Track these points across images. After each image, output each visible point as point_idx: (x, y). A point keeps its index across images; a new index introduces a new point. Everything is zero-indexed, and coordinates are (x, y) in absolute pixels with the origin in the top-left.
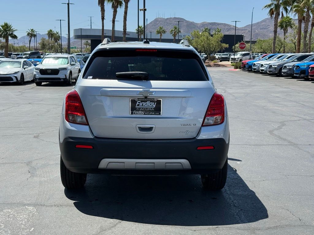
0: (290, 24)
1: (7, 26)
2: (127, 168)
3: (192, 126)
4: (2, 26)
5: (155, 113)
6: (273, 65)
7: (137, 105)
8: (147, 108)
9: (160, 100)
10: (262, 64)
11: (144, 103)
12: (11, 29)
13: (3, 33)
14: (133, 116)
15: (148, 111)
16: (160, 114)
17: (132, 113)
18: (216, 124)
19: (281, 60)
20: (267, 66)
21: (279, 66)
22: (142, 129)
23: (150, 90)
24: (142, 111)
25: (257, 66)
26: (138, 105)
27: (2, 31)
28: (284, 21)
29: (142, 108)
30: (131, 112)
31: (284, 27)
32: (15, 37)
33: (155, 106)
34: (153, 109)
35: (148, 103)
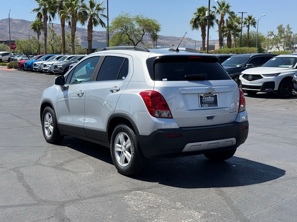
0: (42, 27)
2: (202, 149)
5: (214, 105)
6: (59, 66)
8: (209, 101)
9: (217, 95)
10: (46, 65)
11: (207, 98)
14: (202, 108)
15: (210, 104)
16: (217, 106)
19: (62, 61)
20: (50, 66)
21: (63, 66)
22: (209, 118)
23: (213, 87)
24: (207, 104)
25: (38, 66)
26: (204, 100)
28: (37, 24)
29: (207, 102)
30: (200, 105)
31: (37, 29)
33: (213, 99)
34: (213, 102)
35: (209, 97)
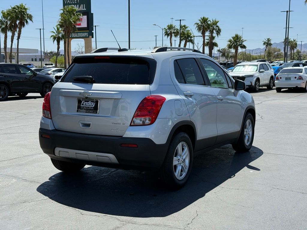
1: (238, 37)
3: (122, 125)
4: (233, 38)
5: (93, 112)
7: (82, 104)
8: (88, 107)
9: (98, 101)
11: (87, 102)
12: (241, 39)
13: (233, 44)
14: (78, 113)
15: (89, 110)
16: (97, 113)
17: (78, 111)
18: (144, 124)
23: (89, 91)
24: (84, 109)
27: (233, 42)
29: (85, 107)
30: (77, 109)
32: (244, 47)
33: (94, 105)
34: (92, 108)
35: (90, 102)
